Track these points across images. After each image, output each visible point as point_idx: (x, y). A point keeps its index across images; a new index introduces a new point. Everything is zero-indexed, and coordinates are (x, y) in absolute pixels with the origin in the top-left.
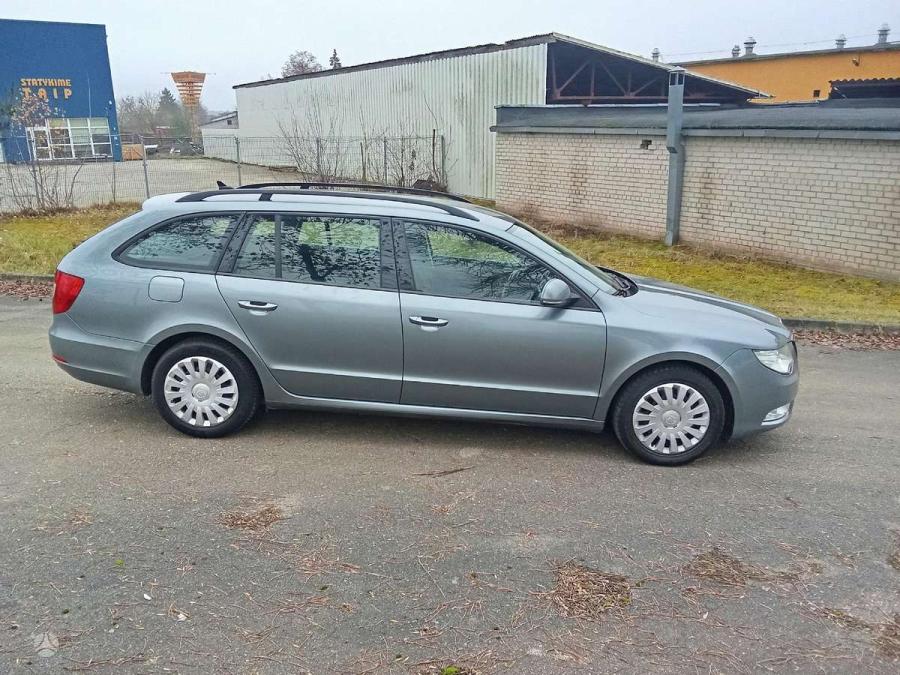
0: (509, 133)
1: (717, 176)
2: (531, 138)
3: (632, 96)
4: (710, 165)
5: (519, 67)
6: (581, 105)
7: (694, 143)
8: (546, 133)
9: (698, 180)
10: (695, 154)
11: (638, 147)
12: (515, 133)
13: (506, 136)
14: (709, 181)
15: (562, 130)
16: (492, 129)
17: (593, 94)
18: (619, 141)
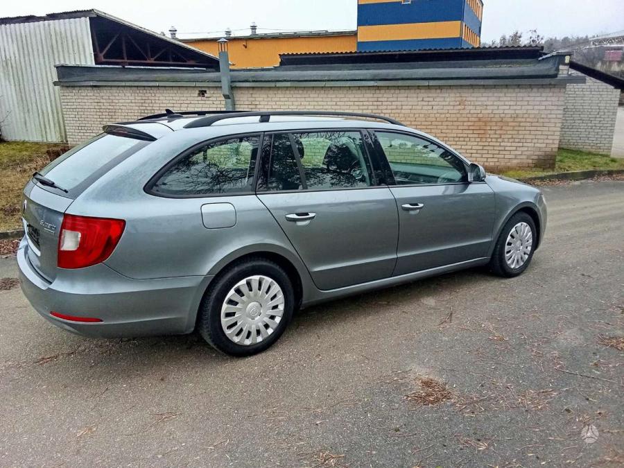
0: (74, 87)
2: (96, 91)
3: (152, 61)
5: (63, 35)
6: (120, 67)
7: (239, 92)
8: (111, 86)
10: (241, 99)
11: (197, 95)
12: (80, 86)
13: (70, 89)
15: (128, 84)
16: (55, 84)
17: (126, 58)
18: (179, 92)
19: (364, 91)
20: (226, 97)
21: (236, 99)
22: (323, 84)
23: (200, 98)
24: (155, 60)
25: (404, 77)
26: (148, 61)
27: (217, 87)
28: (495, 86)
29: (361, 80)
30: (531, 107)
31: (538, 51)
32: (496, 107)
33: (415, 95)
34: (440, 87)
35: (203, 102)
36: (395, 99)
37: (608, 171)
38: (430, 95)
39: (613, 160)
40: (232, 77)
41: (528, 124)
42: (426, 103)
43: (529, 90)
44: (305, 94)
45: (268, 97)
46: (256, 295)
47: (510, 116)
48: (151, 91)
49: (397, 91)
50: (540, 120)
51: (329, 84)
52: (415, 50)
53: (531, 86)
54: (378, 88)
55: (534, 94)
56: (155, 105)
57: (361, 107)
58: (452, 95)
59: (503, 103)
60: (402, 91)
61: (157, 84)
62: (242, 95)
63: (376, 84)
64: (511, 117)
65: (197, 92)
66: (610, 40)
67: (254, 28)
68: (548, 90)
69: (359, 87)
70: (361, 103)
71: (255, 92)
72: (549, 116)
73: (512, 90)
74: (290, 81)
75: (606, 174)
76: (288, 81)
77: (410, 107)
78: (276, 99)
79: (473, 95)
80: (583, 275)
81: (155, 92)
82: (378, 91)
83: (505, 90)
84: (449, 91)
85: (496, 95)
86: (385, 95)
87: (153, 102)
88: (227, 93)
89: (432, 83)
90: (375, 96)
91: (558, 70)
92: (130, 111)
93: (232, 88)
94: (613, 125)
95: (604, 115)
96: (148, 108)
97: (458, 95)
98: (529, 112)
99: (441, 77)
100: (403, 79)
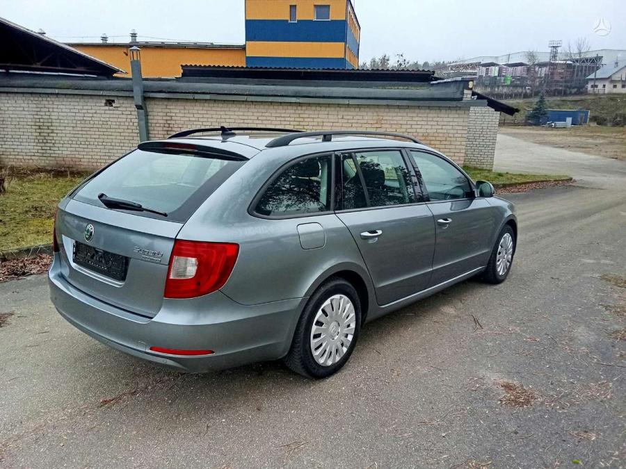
1: (176, 126)
4: (169, 118)
7: (152, 102)
9: (161, 129)
10: (155, 110)
14: (170, 129)
19: (286, 107)
20: (139, 107)
21: (149, 110)
22: (244, 98)
23: (107, 108)
24: (42, 65)
25: (325, 95)
26: (34, 66)
27: (127, 97)
28: (408, 107)
29: (282, 96)
30: (440, 127)
31: (430, 75)
32: (409, 126)
33: (336, 113)
34: (358, 106)
35: (111, 112)
36: (316, 116)
37: (503, 184)
38: (350, 113)
39: (500, 175)
40: (144, 86)
41: (438, 142)
42: (346, 121)
43: (438, 111)
44: (226, 107)
45: (185, 109)
46: (337, 314)
47: (422, 134)
48: (49, 99)
49: (318, 108)
50: (448, 139)
51: (250, 99)
52: (319, 68)
53: (440, 108)
54: (300, 104)
55: (442, 116)
56: (53, 114)
57: (283, 123)
58: (370, 114)
59: (415, 123)
60: (323, 109)
61: (57, 91)
62: (156, 106)
63: (298, 101)
64: (423, 136)
65: (104, 101)
66: (466, 66)
67: (134, 35)
68: (454, 112)
69: (281, 103)
70: (283, 119)
71: (170, 103)
72: (456, 135)
73: (423, 111)
74: (210, 93)
75: (501, 187)
76: (207, 93)
77: (331, 124)
78: (194, 112)
79: (389, 114)
80: (553, 278)
81: (53, 99)
82: (299, 108)
83: (417, 111)
84: (367, 110)
85: (409, 115)
86: (306, 112)
87: (51, 110)
88: (140, 103)
89: (352, 102)
90: (297, 112)
91: (463, 94)
92: (22, 120)
93: (145, 99)
94: (494, 144)
95: (487, 134)
96: (44, 117)
97: (375, 114)
98: (439, 131)
99: (360, 96)
100: (324, 97)
